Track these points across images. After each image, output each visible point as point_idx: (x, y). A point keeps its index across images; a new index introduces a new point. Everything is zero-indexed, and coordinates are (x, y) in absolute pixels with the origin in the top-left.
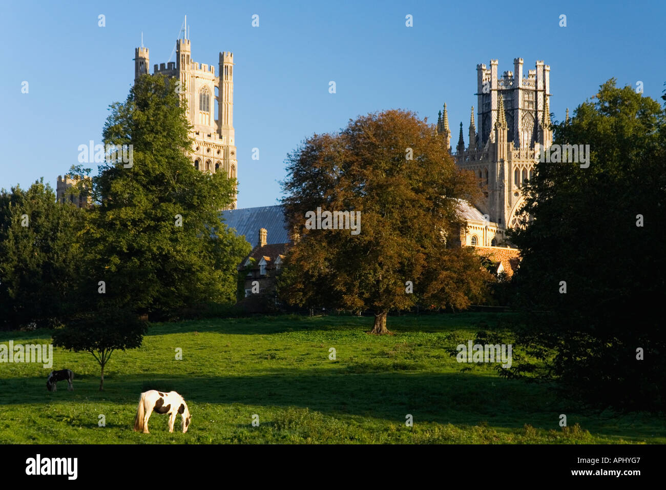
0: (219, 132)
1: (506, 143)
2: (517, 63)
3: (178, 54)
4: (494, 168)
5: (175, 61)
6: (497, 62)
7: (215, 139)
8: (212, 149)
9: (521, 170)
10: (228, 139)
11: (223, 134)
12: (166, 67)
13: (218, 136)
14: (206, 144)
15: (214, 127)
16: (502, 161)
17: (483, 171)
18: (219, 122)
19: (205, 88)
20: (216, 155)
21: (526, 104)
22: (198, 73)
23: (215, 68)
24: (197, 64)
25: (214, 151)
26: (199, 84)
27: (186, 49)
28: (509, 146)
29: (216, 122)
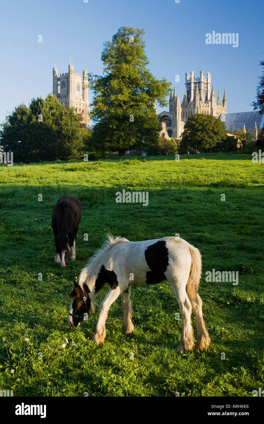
0: (83, 98)
1: (199, 101)
2: (201, 72)
3: (69, 70)
4: (194, 110)
5: (68, 72)
6: (193, 72)
7: (82, 101)
8: (81, 105)
9: (204, 111)
10: (86, 101)
11: (85, 99)
12: (65, 75)
13: (83, 100)
14: (79, 102)
15: (81, 97)
16: (198, 108)
17: (190, 111)
18: (83, 95)
19: (78, 83)
20: (83, 107)
21: (204, 88)
22: (76, 77)
23: (82, 76)
24: (76, 74)
25: (82, 105)
26: (77, 81)
27: (72, 68)
28: (200, 102)
29: (82, 95)
